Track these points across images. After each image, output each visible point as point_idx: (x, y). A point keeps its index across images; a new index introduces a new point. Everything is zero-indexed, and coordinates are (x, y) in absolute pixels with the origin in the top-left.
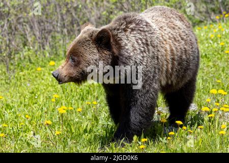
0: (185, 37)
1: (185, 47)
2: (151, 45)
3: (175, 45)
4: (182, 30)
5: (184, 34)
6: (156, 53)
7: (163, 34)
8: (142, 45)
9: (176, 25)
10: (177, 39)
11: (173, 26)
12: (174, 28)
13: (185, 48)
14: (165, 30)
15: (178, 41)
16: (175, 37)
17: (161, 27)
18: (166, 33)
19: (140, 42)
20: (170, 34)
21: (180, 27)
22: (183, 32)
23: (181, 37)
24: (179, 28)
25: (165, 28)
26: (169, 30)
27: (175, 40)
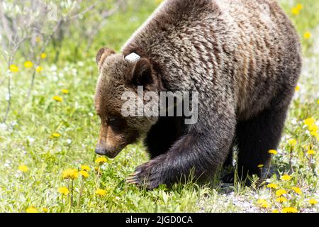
0: (272, 44)
1: (270, 59)
2: (225, 51)
3: (257, 54)
4: (270, 31)
5: (272, 38)
6: (230, 64)
7: (244, 34)
8: (206, 52)
9: (263, 21)
10: (260, 45)
11: (258, 23)
12: (258, 27)
13: (268, 61)
14: (247, 28)
15: (262, 48)
16: (259, 40)
17: (242, 22)
18: (248, 32)
19: (202, 47)
20: (252, 36)
21: (268, 26)
22: (270, 34)
23: (266, 43)
24: (266, 28)
25: (246, 25)
26: (251, 28)
27: (258, 45)
